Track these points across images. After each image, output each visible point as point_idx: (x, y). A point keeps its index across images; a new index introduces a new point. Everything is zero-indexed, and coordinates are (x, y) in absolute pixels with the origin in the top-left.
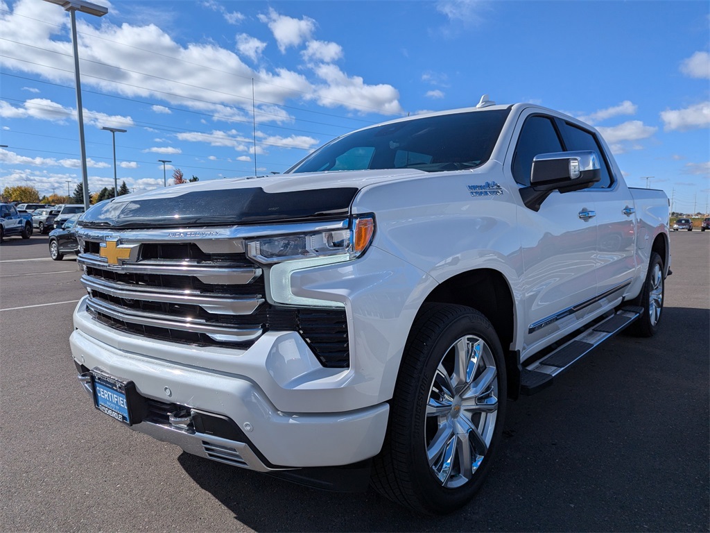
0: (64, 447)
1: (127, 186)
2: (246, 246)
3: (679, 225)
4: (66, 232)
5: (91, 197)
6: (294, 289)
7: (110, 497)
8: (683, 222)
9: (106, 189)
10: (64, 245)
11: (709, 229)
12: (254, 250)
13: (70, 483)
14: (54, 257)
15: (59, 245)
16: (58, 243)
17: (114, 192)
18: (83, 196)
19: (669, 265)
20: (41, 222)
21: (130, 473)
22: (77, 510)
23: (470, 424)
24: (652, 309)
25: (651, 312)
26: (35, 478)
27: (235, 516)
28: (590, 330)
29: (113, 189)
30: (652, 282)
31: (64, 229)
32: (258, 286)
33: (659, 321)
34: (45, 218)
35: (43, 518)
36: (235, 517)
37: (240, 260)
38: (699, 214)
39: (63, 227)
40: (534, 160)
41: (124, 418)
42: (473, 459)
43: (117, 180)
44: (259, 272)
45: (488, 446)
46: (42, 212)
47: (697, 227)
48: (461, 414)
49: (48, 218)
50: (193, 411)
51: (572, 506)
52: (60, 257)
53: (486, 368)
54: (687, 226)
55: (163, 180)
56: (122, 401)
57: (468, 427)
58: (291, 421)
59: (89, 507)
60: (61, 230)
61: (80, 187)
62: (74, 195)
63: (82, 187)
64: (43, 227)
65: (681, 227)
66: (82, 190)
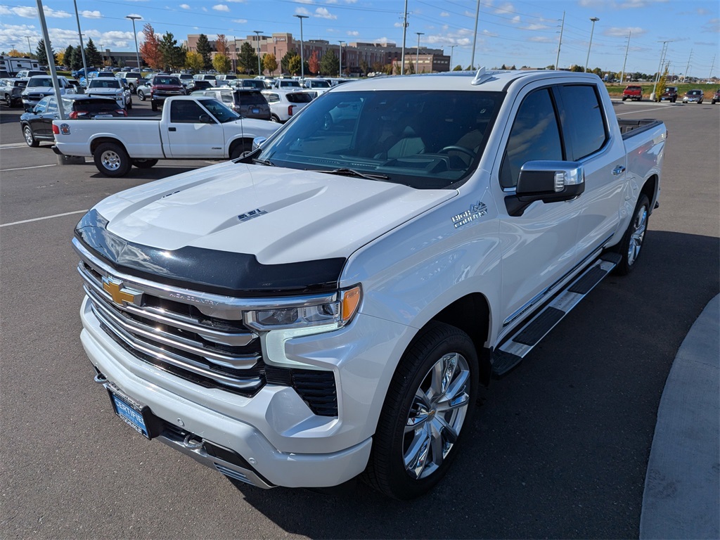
0: (86, 417)
1: (94, 42)
2: (243, 315)
3: (689, 97)
4: (38, 117)
5: (55, 57)
6: (288, 355)
7: (136, 476)
8: (694, 93)
9: (70, 48)
10: (39, 131)
11: (719, 101)
12: (250, 319)
13: (99, 460)
14: (30, 144)
15: (33, 131)
16: (31, 127)
17: (80, 52)
18: (46, 56)
19: (656, 200)
20: (6, 94)
21: (149, 449)
22: (109, 491)
23: (443, 423)
24: (632, 250)
25: (629, 253)
26: (67, 454)
27: (244, 496)
28: (565, 291)
29: (79, 47)
30: (635, 225)
31: (35, 113)
32: (256, 347)
33: (636, 259)
34: (11, 89)
35: (82, 499)
36: (244, 499)
37: (238, 326)
38: (714, 78)
39: (34, 111)
40: (522, 168)
41: (143, 432)
42: (444, 447)
43: (83, 36)
44: (255, 336)
45: (458, 434)
46: (7, 81)
47: (707, 99)
48: (436, 416)
49: (14, 89)
50: (204, 440)
51: (524, 484)
52: (36, 144)
53: (460, 371)
54: (697, 99)
55: (133, 34)
56: (140, 419)
57: (442, 426)
58: (289, 459)
59: (120, 487)
60: (33, 114)
61: (42, 43)
62: (36, 54)
63: (44, 45)
64: (11, 100)
65: (691, 100)
66: (44, 48)
